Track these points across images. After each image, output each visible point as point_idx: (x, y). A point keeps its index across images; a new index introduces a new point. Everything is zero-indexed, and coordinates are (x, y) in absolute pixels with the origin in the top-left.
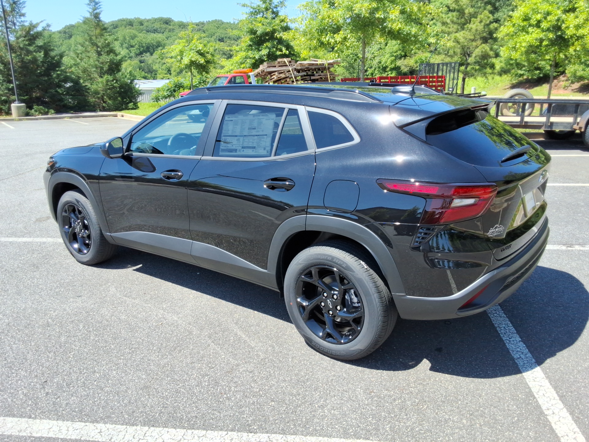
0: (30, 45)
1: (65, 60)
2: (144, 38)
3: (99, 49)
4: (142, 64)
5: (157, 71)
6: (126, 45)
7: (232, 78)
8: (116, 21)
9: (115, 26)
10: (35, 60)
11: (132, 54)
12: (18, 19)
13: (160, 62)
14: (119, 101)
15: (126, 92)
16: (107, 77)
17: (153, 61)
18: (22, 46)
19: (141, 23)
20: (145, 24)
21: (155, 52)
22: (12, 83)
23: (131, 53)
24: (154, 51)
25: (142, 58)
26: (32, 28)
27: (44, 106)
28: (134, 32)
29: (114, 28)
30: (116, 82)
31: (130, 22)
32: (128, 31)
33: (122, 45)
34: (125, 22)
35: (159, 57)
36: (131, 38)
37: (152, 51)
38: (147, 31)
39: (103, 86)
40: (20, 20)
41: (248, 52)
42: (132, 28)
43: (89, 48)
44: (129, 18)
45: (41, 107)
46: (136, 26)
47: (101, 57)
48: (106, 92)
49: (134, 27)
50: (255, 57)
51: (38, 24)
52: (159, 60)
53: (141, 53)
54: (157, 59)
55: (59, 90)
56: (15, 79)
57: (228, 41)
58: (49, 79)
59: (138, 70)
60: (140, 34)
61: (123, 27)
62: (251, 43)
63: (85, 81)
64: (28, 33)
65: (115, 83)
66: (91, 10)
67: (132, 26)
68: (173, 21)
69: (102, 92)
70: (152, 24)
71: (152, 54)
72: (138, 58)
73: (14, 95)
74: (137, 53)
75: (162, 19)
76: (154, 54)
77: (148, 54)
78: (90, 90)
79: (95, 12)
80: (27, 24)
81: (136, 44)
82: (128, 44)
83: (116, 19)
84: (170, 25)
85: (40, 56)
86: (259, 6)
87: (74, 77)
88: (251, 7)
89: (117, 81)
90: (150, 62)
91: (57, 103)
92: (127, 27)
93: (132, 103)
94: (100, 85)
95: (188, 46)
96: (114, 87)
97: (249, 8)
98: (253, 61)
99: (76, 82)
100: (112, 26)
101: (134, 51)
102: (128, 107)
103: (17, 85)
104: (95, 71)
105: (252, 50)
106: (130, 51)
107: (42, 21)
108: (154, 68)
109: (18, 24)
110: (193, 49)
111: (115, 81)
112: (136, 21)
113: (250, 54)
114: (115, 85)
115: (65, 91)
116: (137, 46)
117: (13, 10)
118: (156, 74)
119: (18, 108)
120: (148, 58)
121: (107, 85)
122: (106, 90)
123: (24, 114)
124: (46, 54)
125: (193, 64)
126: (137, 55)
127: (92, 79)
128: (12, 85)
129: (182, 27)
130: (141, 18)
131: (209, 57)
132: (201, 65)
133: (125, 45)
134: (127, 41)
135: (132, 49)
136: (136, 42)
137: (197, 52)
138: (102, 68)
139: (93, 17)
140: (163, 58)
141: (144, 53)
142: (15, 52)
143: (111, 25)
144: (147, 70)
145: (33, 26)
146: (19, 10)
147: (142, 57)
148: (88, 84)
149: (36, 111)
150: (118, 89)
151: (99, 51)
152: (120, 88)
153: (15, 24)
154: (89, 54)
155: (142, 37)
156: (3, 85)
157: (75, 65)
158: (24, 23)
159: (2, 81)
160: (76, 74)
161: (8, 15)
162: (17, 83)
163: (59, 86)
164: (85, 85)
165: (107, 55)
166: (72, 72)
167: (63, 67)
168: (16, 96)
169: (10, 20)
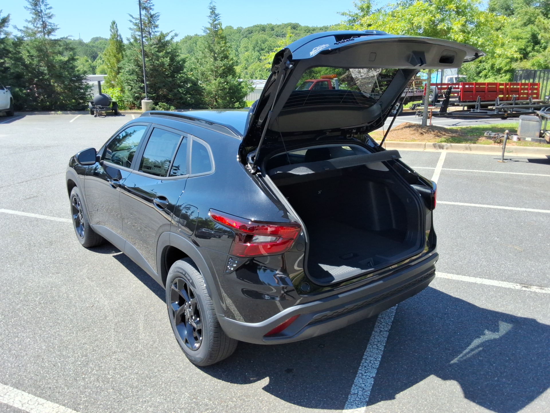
0: (159, 51)
1: (187, 64)
2: (273, 42)
3: (216, 55)
8: (251, 27)
10: (162, 64)
12: (153, 30)
14: (228, 100)
15: (234, 93)
16: (219, 80)
18: (153, 52)
19: (272, 29)
20: (276, 30)
26: (162, 37)
27: (167, 103)
28: (265, 36)
29: (250, 34)
31: (263, 28)
32: (262, 36)
34: (259, 28)
38: (276, 36)
39: (216, 87)
40: (154, 30)
42: (265, 33)
43: (208, 55)
44: (263, 24)
45: (164, 104)
47: (216, 62)
48: (218, 93)
49: (266, 32)
51: (168, 34)
55: (180, 90)
56: (146, 79)
58: (173, 80)
60: (271, 39)
61: (257, 32)
63: (202, 82)
64: (160, 40)
65: (226, 85)
66: (211, 22)
68: (300, 26)
69: (214, 93)
70: (282, 29)
73: (144, 93)
78: (205, 90)
79: (215, 23)
80: (158, 34)
81: (266, 48)
84: (297, 30)
85: (167, 61)
86: (357, 14)
87: (194, 79)
88: (350, 15)
89: (227, 83)
91: (179, 101)
92: (260, 33)
93: (238, 103)
94: (214, 87)
96: (225, 89)
97: (347, 16)
99: (195, 84)
100: (248, 32)
102: (235, 106)
104: (210, 74)
106: (260, 54)
107: (171, 31)
109: (152, 34)
111: (226, 83)
115: (184, 91)
116: (266, 49)
117: (150, 22)
119: (147, 104)
121: (219, 86)
122: (217, 91)
123: (151, 109)
124: (172, 59)
127: (207, 80)
128: (143, 84)
129: (307, 31)
130: (273, 24)
133: (257, 49)
134: (259, 45)
136: (267, 45)
138: (216, 72)
139: (213, 27)
142: (148, 57)
143: (246, 31)
145: (163, 36)
146: (154, 22)
148: (204, 85)
149: (160, 107)
150: (228, 90)
151: (216, 57)
152: (230, 89)
153: (150, 34)
154: (207, 60)
155: (272, 41)
156: (136, 84)
157: (195, 69)
158: (157, 33)
159: (137, 81)
160: (196, 76)
161: (146, 27)
162: (147, 83)
163: (180, 87)
164: (201, 86)
165: (221, 60)
166: (193, 75)
167: (185, 70)
168: (146, 94)
169: (147, 30)
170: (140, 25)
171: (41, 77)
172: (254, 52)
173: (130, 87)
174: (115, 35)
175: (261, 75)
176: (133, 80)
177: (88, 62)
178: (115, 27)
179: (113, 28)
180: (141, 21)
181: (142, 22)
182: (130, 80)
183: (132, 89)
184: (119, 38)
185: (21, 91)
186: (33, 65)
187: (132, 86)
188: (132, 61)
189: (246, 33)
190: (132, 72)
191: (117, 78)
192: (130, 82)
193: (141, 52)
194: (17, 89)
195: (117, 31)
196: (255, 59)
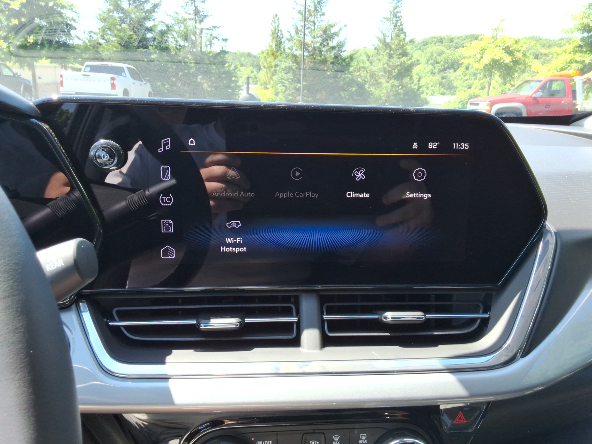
1: (354, 63)
2: (451, 55)
3: (392, 52)
4: (443, 81)
5: (457, 88)
6: (432, 61)
7: (547, 82)
8: (427, 39)
9: (425, 43)
11: (436, 71)
13: (462, 78)
16: (393, 82)
17: (456, 78)
18: (315, 46)
19: (452, 40)
20: (456, 41)
21: (460, 69)
22: (300, 83)
23: (435, 69)
24: (458, 68)
25: (445, 75)
26: (328, 28)
28: (443, 48)
29: (424, 45)
30: (402, 89)
31: (441, 39)
32: (438, 48)
33: (428, 62)
34: (435, 40)
35: (462, 74)
36: (438, 54)
37: (456, 67)
38: (455, 48)
39: (387, 92)
40: (319, 19)
41: (575, 54)
42: (442, 45)
43: (382, 51)
44: (441, 35)
46: (445, 42)
47: (392, 60)
48: (389, 99)
49: (444, 44)
50: (584, 61)
51: (335, 25)
52: (462, 76)
53: (445, 69)
54: (460, 75)
55: (342, 94)
56: (303, 79)
57: (543, 58)
58: (335, 82)
59: (438, 86)
60: (449, 51)
61: (433, 44)
62: (581, 43)
63: (371, 86)
64: (325, 32)
67: (442, 43)
69: (384, 98)
70: (463, 40)
71: (455, 71)
72: (441, 75)
73: (299, 96)
74: (441, 69)
75: (473, 36)
76: (458, 71)
77: (452, 70)
78: (373, 95)
80: (324, 24)
81: (442, 61)
82: (434, 60)
83: (428, 37)
85: (330, 56)
87: (361, 81)
90: (452, 78)
92: (437, 44)
94: (384, 91)
95: (493, 42)
96: (399, 94)
98: (580, 66)
99: (361, 87)
100: (423, 44)
101: (438, 68)
103: (303, 85)
104: (382, 75)
105: (581, 52)
106: (434, 67)
108: (455, 85)
109: (317, 23)
110: (499, 46)
111: (400, 87)
112: (447, 38)
113: (578, 57)
114: (400, 91)
116: (442, 62)
117: (316, 10)
118: (455, 91)
120: (451, 74)
121: (391, 90)
124: (337, 55)
125: (495, 65)
126: (440, 71)
127: (377, 84)
128: (299, 85)
130: (452, 35)
131: (519, 55)
132: (506, 65)
134: (433, 58)
135: (436, 65)
136: (442, 58)
137: (503, 49)
138: (390, 72)
139: (392, 16)
140: (466, 75)
141: (448, 70)
143: (422, 42)
144: (446, 86)
145: (330, 26)
146: (321, 9)
147: (445, 73)
148: (372, 89)
150: (402, 96)
151: (391, 54)
152: (405, 94)
153: (315, 24)
154: (380, 57)
155: (450, 53)
156: (291, 85)
157: (363, 68)
158: (322, 22)
159: (292, 81)
160: (364, 78)
161: (311, 15)
162: (304, 83)
163: (343, 89)
164: (369, 90)
165: (399, 58)
166: (360, 76)
167: (351, 69)
168: (300, 97)
169: (312, 20)
170: (304, 13)
171: (186, 71)
172: (428, 66)
173: (284, 88)
174: (275, 30)
175: (433, 91)
176: (288, 80)
177: (253, 73)
178: (277, 21)
179: (275, 22)
180: (305, 8)
181: (307, 10)
182: (285, 80)
183: (286, 90)
184: (279, 34)
185: (163, 85)
186: (180, 57)
187: (286, 87)
188: (290, 56)
189: (420, 45)
190: (288, 70)
191: (273, 81)
192: (285, 82)
193: (302, 45)
194: (159, 83)
195: (278, 26)
196: (428, 73)
